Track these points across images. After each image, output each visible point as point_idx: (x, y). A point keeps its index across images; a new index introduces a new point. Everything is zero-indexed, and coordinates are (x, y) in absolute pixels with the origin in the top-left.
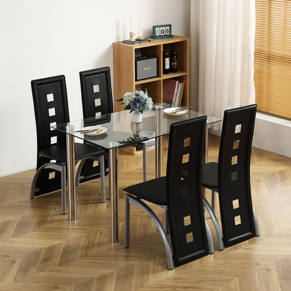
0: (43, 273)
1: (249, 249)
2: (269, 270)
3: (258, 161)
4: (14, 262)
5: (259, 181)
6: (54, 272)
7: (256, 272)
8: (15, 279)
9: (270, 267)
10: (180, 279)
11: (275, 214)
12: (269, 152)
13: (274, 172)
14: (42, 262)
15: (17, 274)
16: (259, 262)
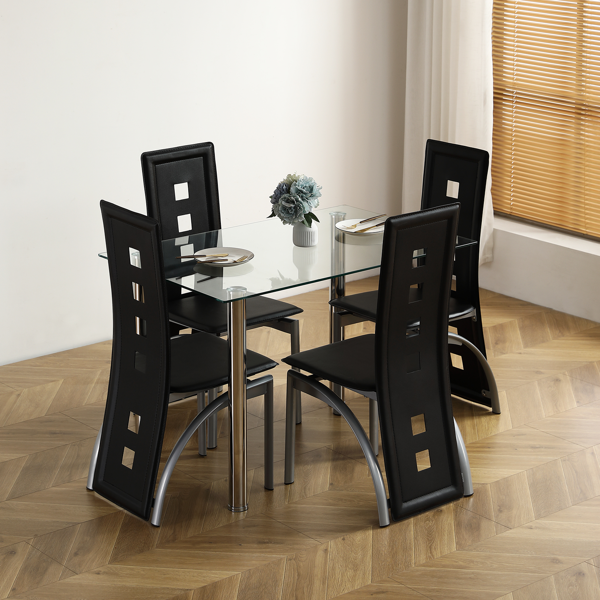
0: (77, 576)
1: (536, 528)
2: (580, 574)
3: (554, 338)
4: (13, 553)
5: (557, 380)
6: (101, 576)
7: (552, 579)
8: (14, 589)
9: (584, 567)
10: (383, 592)
11: (593, 453)
12: (579, 319)
13: (591, 362)
14: (76, 554)
15: (19, 578)
16: (559, 557)
